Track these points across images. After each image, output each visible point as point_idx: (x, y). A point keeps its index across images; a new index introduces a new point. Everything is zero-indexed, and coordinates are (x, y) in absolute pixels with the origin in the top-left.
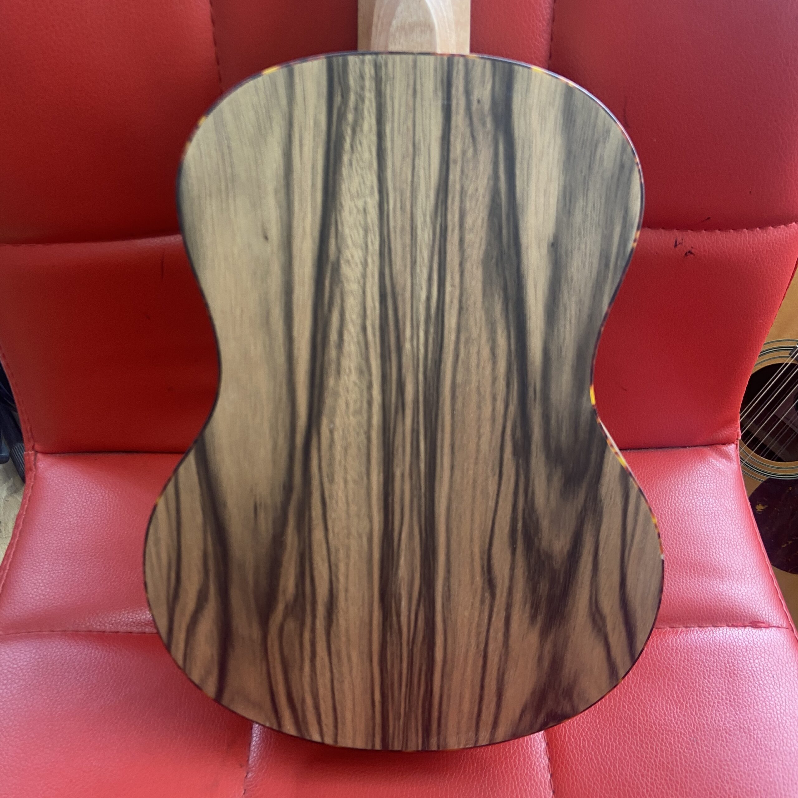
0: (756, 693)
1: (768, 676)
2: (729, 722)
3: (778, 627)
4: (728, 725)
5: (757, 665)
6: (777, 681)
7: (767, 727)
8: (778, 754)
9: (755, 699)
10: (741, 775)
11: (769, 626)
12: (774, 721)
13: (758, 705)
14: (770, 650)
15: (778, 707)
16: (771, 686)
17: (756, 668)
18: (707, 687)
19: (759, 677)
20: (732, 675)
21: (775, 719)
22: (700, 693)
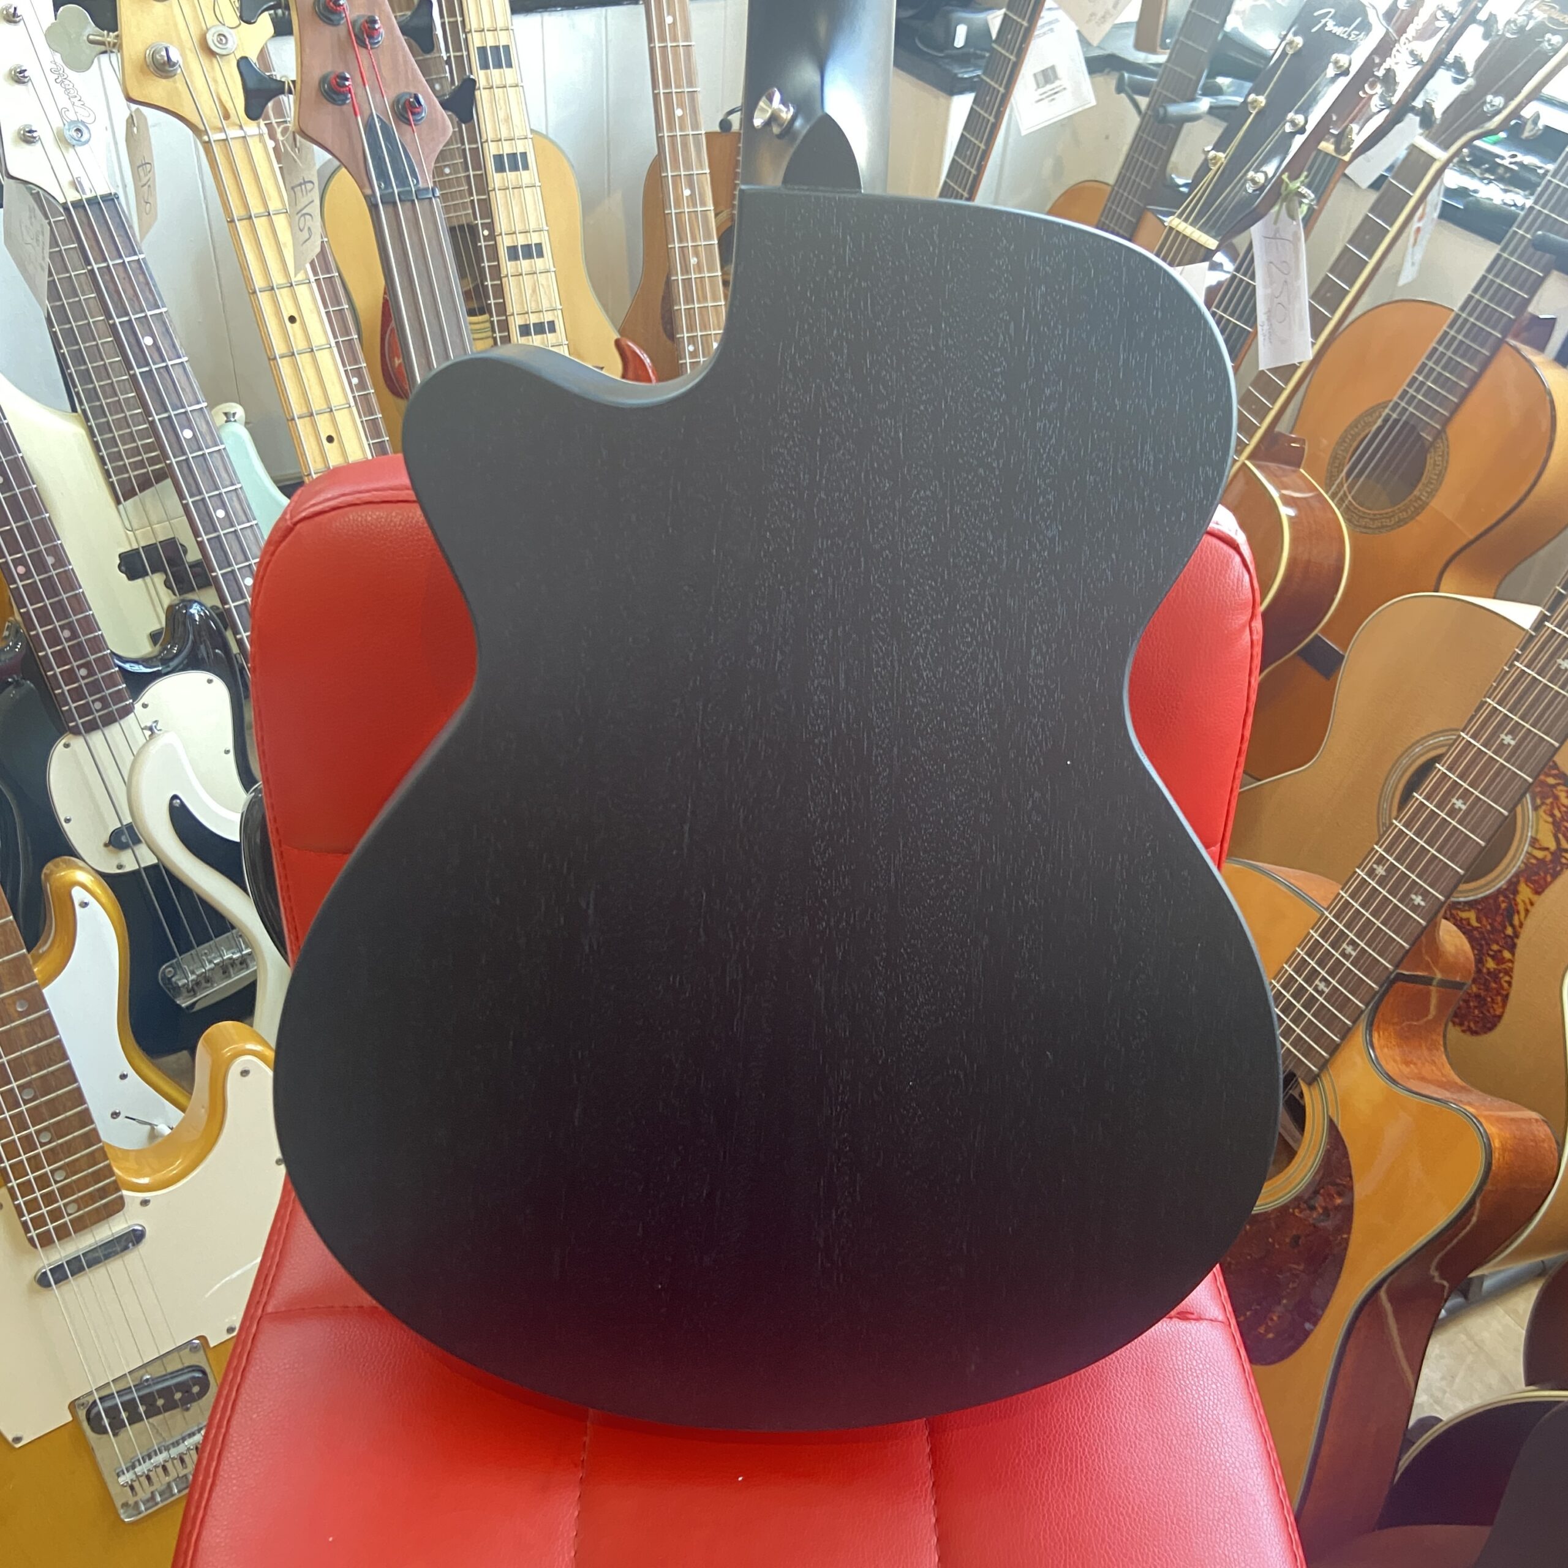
0: (1175, 1395)
1: (1192, 1375)
2: (1140, 1426)
3: (1211, 1320)
4: (1139, 1430)
5: (1180, 1363)
6: (1201, 1382)
7: (1184, 1433)
8: (1194, 1463)
9: (1173, 1401)
10: (1149, 1485)
11: (1199, 1319)
12: (1193, 1427)
13: (1176, 1408)
14: (1198, 1346)
15: (1199, 1412)
16: (1194, 1388)
17: (1178, 1365)
18: (1119, 1386)
19: (1180, 1376)
20: (1149, 1373)
21: (1195, 1425)
22: (1110, 1393)
